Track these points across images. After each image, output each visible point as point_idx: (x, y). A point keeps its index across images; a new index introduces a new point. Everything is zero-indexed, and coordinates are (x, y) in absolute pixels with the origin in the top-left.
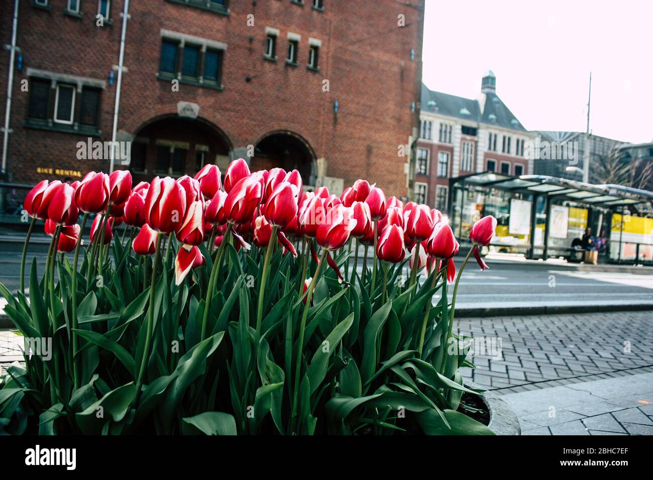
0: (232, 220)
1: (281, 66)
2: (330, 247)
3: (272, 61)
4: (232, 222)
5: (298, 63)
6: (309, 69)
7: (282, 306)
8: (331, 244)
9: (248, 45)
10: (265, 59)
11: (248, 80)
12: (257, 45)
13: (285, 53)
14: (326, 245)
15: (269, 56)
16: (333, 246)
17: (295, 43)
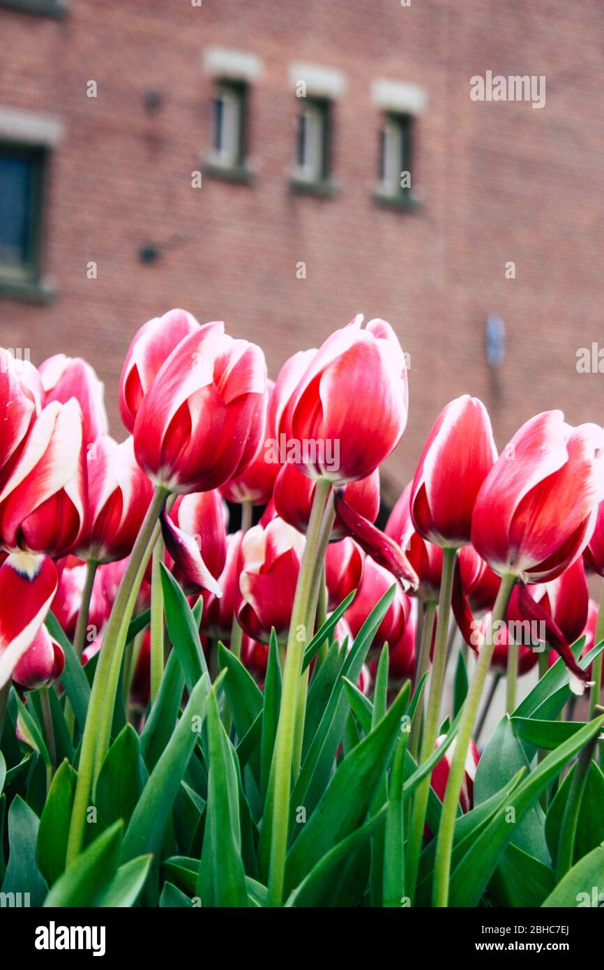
0: (166, 470)
1: (272, 196)
2: (527, 561)
3: (237, 180)
4: (169, 478)
5: (339, 181)
6: (382, 204)
7: (363, 770)
8: (530, 547)
9: (139, 120)
10: (211, 175)
11: (149, 256)
12: (176, 121)
13: (283, 146)
14: (511, 552)
15: (224, 159)
16: (537, 555)
17: (322, 105)
